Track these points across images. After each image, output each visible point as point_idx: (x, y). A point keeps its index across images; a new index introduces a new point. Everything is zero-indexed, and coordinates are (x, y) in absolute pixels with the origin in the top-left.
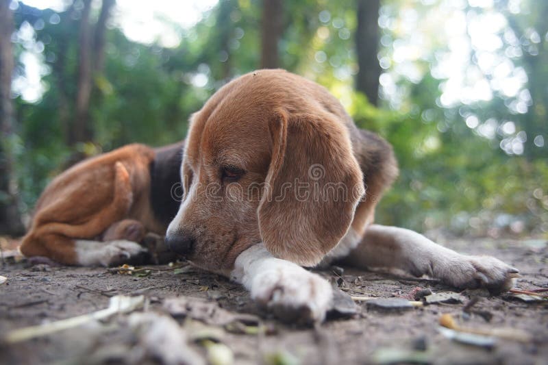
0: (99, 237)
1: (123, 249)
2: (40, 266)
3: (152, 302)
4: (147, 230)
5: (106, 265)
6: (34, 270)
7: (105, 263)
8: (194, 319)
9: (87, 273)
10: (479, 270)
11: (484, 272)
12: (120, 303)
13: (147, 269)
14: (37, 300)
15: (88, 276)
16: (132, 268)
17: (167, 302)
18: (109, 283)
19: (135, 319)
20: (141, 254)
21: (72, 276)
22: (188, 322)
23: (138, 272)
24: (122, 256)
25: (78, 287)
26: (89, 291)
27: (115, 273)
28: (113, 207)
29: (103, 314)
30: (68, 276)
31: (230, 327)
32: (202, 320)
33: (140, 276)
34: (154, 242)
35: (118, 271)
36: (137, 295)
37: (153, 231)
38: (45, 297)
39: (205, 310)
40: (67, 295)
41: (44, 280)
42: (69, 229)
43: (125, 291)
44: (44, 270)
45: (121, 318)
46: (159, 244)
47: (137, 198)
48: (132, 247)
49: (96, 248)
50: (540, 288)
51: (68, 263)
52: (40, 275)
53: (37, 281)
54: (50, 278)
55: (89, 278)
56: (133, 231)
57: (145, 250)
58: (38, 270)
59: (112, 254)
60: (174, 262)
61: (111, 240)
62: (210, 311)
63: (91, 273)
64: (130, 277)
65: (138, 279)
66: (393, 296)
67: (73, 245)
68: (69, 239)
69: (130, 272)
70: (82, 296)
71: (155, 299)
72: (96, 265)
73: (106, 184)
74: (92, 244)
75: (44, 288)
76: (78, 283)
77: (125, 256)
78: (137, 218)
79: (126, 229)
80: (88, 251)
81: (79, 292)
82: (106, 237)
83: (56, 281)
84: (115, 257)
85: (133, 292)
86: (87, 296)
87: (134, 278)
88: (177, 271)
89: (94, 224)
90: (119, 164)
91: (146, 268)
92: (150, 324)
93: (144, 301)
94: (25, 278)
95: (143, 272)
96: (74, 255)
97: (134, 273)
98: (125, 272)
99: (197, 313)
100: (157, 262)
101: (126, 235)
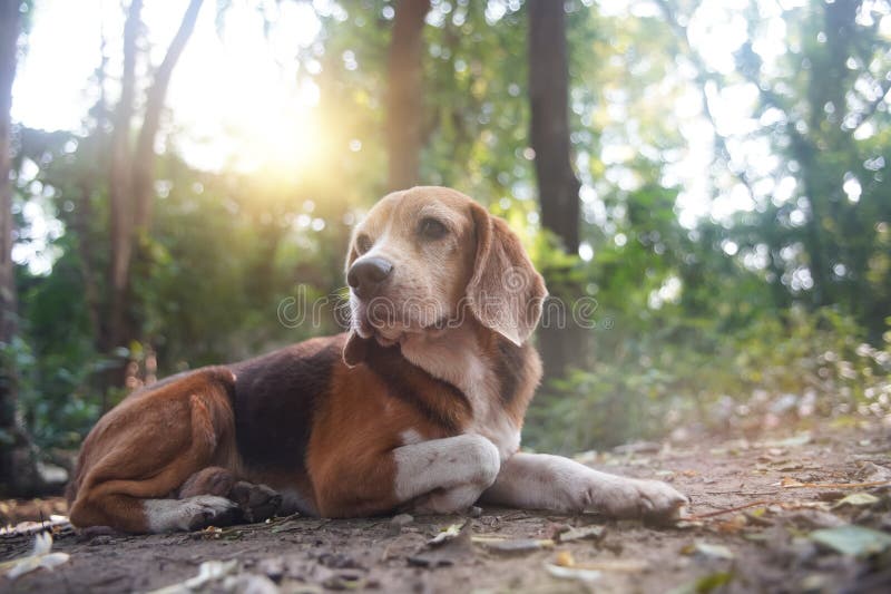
0: (174, 493)
1: (206, 506)
2: (100, 538)
3: (247, 567)
4: (238, 479)
5: (187, 528)
6: (93, 544)
7: (184, 526)
8: (291, 578)
9: (162, 541)
10: (643, 496)
11: (647, 498)
12: (211, 570)
13: (239, 529)
14: (115, 576)
15: (165, 545)
16: (220, 530)
17: (263, 563)
18: (193, 552)
19: (230, 582)
20: (231, 511)
21: (145, 546)
22: (285, 583)
23: (227, 534)
24: (206, 515)
25: (157, 558)
26: (172, 561)
27: (198, 538)
28: (192, 454)
29: (194, 582)
30: (140, 547)
31: (330, 584)
32: (300, 580)
33: (230, 539)
34: (246, 493)
35: (203, 534)
36: (229, 560)
37: (243, 479)
38: (121, 573)
39: (304, 568)
40: (147, 569)
41: (113, 555)
42: (134, 487)
43: (215, 557)
44: (107, 543)
45: (214, 586)
46: (253, 496)
47: (221, 440)
48: (219, 503)
49: (173, 507)
50: (713, 511)
51: (137, 530)
52: (106, 550)
53: (104, 556)
54: (118, 551)
55: (168, 548)
56: (218, 481)
57: (235, 505)
58: (100, 544)
59: (193, 514)
60: (272, 519)
61: (191, 496)
62: (309, 569)
63: (168, 541)
64: (218, 542)
65: (227, 542)
66: (531, 537)
67: (142, 507)
68: (135, 500)
69: (217, 536)
70: (165, 568)
71: (249, 562)
72: (173, 529)
73: (181, 426)
74: (166, 503)
75: (117, 563)
76: (157, 554)
77: (211, 514)
78: (223, 464)
79: (209, 479)
80: (162, 512)
81: (161, 564)
82: (184, 492)
83: (129, 555)
84: (197, 516)
85: (223, 557)
86: (171, 567)
87: (223, 542)
88: (277, 529)
89: (168, 477)
90: (194, 398)
91: (236, 528)
92: (245, 584)
93: (238, 565)
94: (89, 554)
95: (233, 533)
96: (144, 519)
97: (222, 536)
98: (211, 536)
99: (295, 571)
100: (252, 519)
101: (209, 488)
